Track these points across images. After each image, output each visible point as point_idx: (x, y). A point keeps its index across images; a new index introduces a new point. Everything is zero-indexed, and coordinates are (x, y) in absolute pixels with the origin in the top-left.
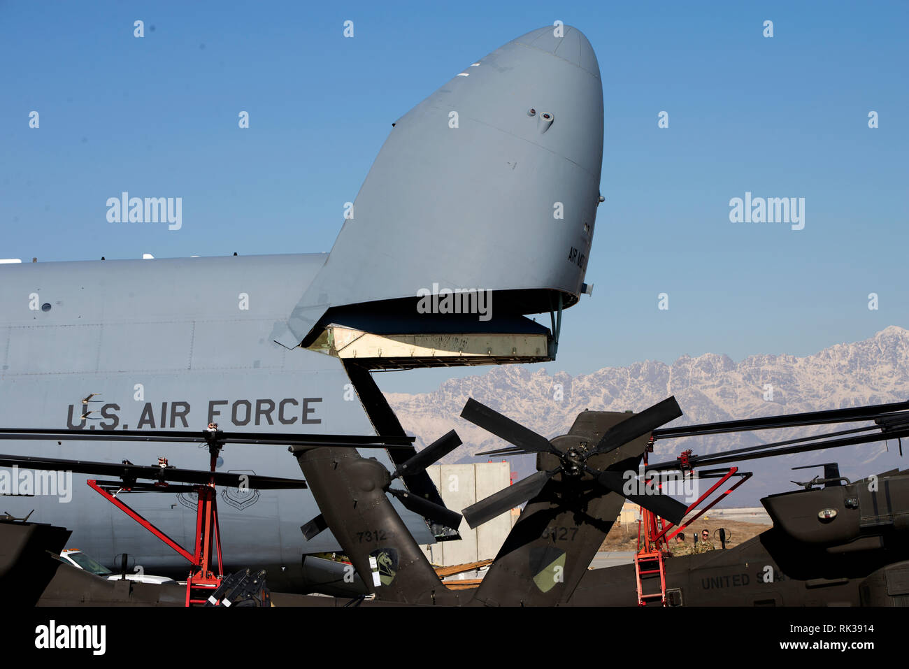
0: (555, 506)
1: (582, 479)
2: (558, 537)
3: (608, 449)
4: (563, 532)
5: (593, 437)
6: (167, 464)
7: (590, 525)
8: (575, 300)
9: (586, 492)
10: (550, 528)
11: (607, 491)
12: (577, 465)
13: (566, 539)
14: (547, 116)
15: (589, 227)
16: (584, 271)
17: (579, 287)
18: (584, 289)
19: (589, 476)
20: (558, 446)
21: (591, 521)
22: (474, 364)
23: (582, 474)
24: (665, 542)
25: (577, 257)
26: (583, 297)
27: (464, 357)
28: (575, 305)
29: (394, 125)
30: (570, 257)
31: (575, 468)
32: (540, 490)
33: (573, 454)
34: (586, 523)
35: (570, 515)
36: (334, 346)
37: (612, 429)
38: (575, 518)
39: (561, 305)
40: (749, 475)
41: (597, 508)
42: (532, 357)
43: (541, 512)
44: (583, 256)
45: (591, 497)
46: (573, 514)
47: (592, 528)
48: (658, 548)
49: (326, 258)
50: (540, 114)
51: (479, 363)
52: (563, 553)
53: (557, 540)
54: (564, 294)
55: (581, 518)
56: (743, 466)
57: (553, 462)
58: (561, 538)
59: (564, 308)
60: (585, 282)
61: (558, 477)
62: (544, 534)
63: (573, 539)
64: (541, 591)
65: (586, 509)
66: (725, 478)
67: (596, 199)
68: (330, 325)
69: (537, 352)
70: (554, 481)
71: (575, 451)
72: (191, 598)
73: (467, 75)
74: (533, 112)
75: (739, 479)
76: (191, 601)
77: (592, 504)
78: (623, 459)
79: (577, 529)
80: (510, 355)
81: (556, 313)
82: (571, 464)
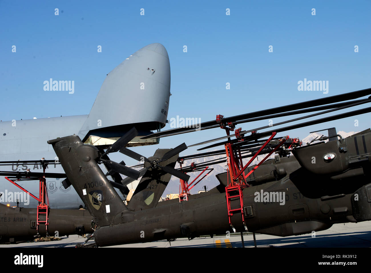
0: (150, 178)
1: (158, 169)
2: (151, 188)
3: (165, 160)
4: (153, 186)
5: (161, 157)
6: (29, 171)
7: (161, 184)
8: (164, 125)
9: (159, 174)
10: (149, 185)
11: (166, 173)
12: (155, 165)
13: (154, 188)
14: (153, 70)
15: (167, 103)
16: (167, 116)
17: (165, 121)
18: (167, 122)
19: (160, 169)
20: (150, 160)
21: (162, 182)
22: (135, 146)
23: (158, 168)
24: (188, 191)
25: (164, 112)
26: (167, 124)
27: (131, 143)
28: (165, 127)
29: (107, 75)
30: (162, 112)
31: (155, 166)
32: (145, 173)
33: (154, 162)
34: (160, 183)
35: (155, 181)
36: (92, 142)
37: (166, 154)
38: (157, 182)
39: (160, 127)
40: (213, 169)
41: (163, 178)
42: (152, 143)
43: (146, 181)
44: (166, 112)
45: (161, 175)
46: (156, 180)
47: (162, 184)
48: (186, 192)
49: (88, 116)
50: (151, 69)
51: (136, 146)
52: (153, 193)
53: (151, 189)
54: (161, 123)
55: (159, 181)
56: (211, 167)
57: (149, 165)
58: (152, 188)
59: (161, 128)
60: (167, 120)
61: (150, 169)
62: (147, 187)
63: (156, 188)
64: (147, 205)
65: (160, 179)
66: (204, 171)
67: (169, 94)
68: (90, 136)
69: (153, 141)
70: (149, 170)
71: (155, 161)
72: (39, 212)
73: (128, 59)
74: (149, 69)
75: (210, 170)
76: (39, 213)
77: (161, 177)
78: (170, 163)
79: (157, 185)
80: (145, 142)
81: (159, 130)
82: (154, 165)
